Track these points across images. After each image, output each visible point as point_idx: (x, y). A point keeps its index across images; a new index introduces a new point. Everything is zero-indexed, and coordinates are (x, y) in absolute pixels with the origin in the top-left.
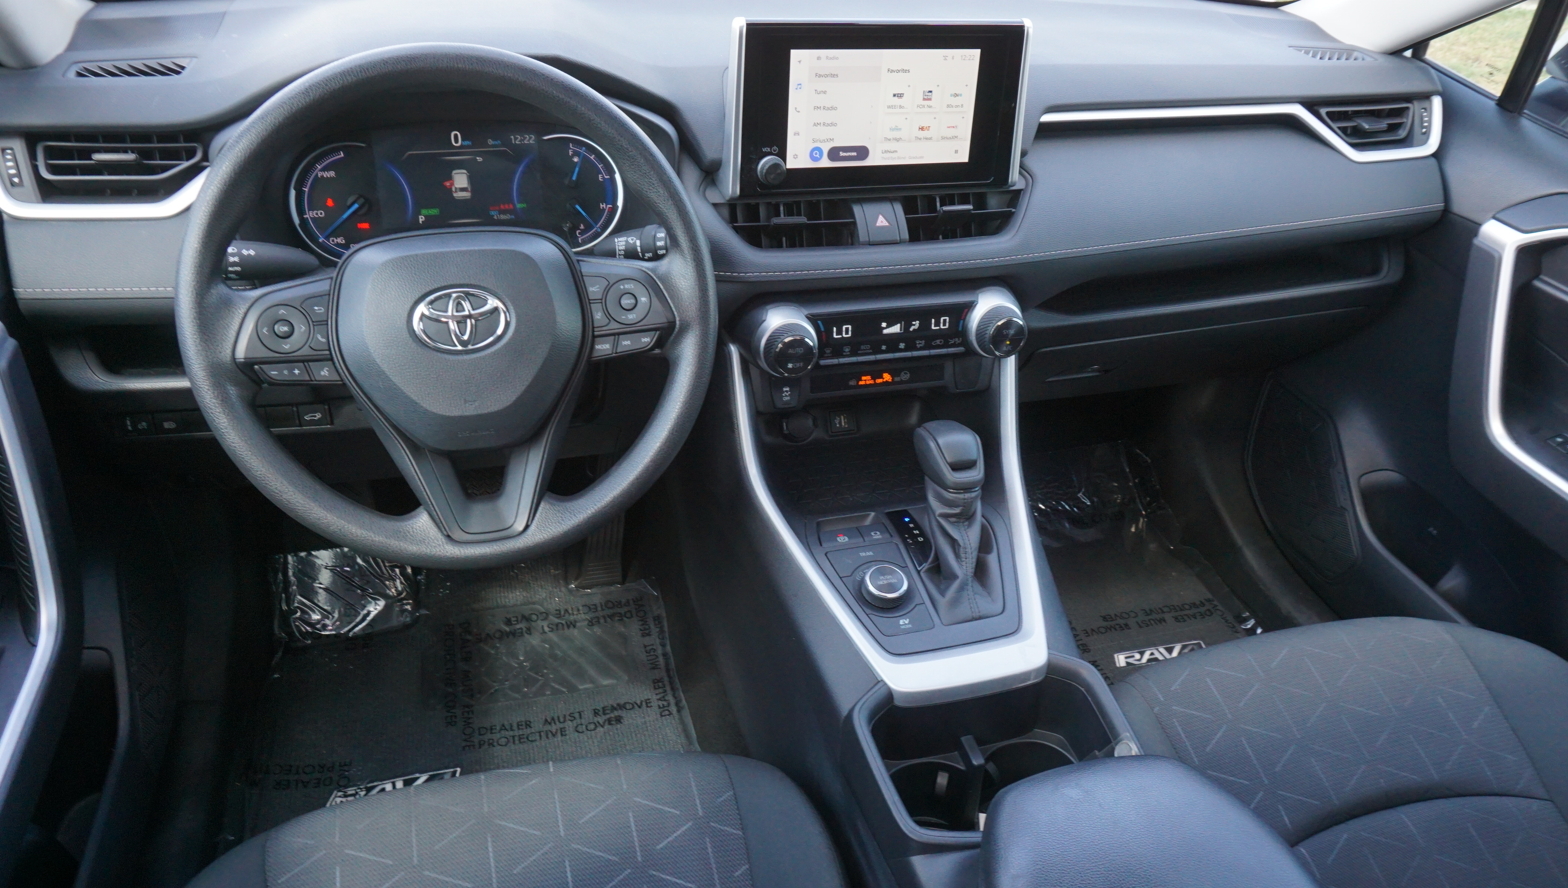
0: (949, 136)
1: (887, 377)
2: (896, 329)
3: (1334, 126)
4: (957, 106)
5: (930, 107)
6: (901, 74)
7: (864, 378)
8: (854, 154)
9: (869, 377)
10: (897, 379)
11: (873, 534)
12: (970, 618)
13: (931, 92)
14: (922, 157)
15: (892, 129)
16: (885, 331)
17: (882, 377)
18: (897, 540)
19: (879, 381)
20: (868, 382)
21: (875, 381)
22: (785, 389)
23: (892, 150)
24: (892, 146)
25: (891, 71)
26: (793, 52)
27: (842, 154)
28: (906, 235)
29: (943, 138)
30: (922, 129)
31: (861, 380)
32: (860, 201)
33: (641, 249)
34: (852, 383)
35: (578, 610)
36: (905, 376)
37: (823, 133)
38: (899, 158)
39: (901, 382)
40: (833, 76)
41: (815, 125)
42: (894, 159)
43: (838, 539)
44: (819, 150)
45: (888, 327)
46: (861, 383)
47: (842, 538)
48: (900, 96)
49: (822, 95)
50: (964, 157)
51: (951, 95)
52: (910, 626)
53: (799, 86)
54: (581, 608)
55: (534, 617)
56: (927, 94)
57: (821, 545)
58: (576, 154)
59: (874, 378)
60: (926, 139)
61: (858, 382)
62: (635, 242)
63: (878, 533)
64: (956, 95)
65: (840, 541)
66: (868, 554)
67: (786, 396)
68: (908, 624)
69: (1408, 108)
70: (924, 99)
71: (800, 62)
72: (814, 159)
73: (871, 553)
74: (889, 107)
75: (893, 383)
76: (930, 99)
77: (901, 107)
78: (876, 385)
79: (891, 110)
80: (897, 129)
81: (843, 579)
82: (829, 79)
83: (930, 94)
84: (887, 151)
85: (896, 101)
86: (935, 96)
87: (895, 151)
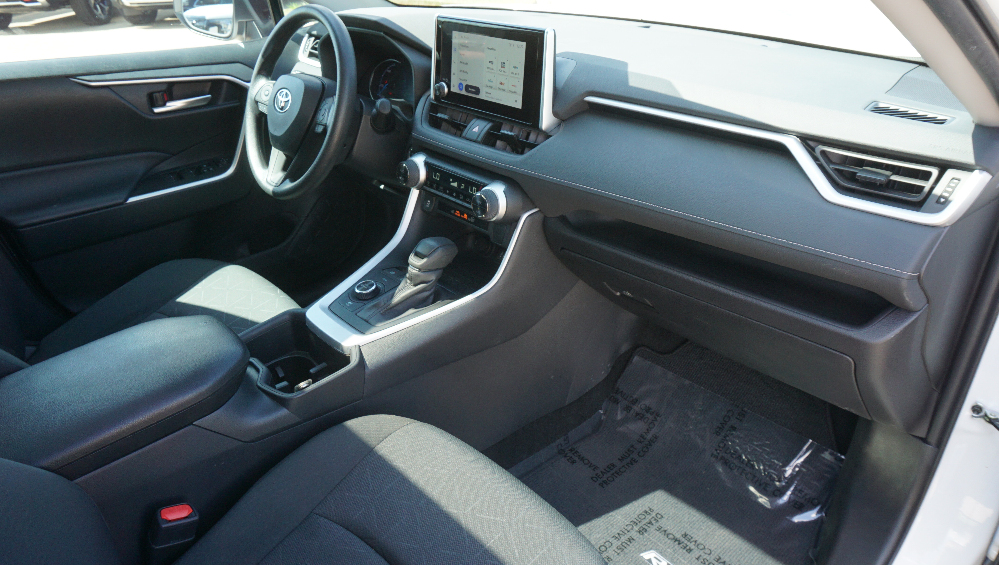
0: (513, 91)
1: (466, 216)
4: (516, 74)
5: (504, 72)
6: (492, 51)
7: (457, 212)
8: (474, 90)
9: (459, 212)
10: (469, 219)
14: (502, 100)
16: (451, 184)
17: (463, 215)
20: (458, 215)
21: (460, 216)
22: (428, 201)
23: (489, 92)
24: (489, 90)
25: (488, 48)
26: (454, 33)
27: (471, 89)
29: (510, 92)
30: (501, 83)
34: (452, 212)
36: (472, 220)
37: (464, 76)
38: (492, 98)
39: (470, 222)
40: (468, 47)
41: (460, 71)
42: (489, 97)
44: (462, 84)
45: (453, 182)
47: (393, 273)
48: (492, 63)
50: (519, 105)
51: (513, 67)
52: (349, 306)
53: (456, 50)
56: (503, 64)
59: (461, 214)
60: (503, 90)
61: (454, 213)
64: (515, 67)
65: (390, 273)
66: (385, 280)
67: (428, 205)
70: (501, 67)
71: (455, 37)
72: (461, 89)
74: (486, 68)
75: (467, 220)
76: (504, 67)
77: (492, 69)
78: (460, 218)
79: (488, 70)
80: (490, 81)
82: (465, 48)
83: (504, 64)
84: (487, 93)
85: (490, 65)
86: (507, 66)
87: (490, 94)
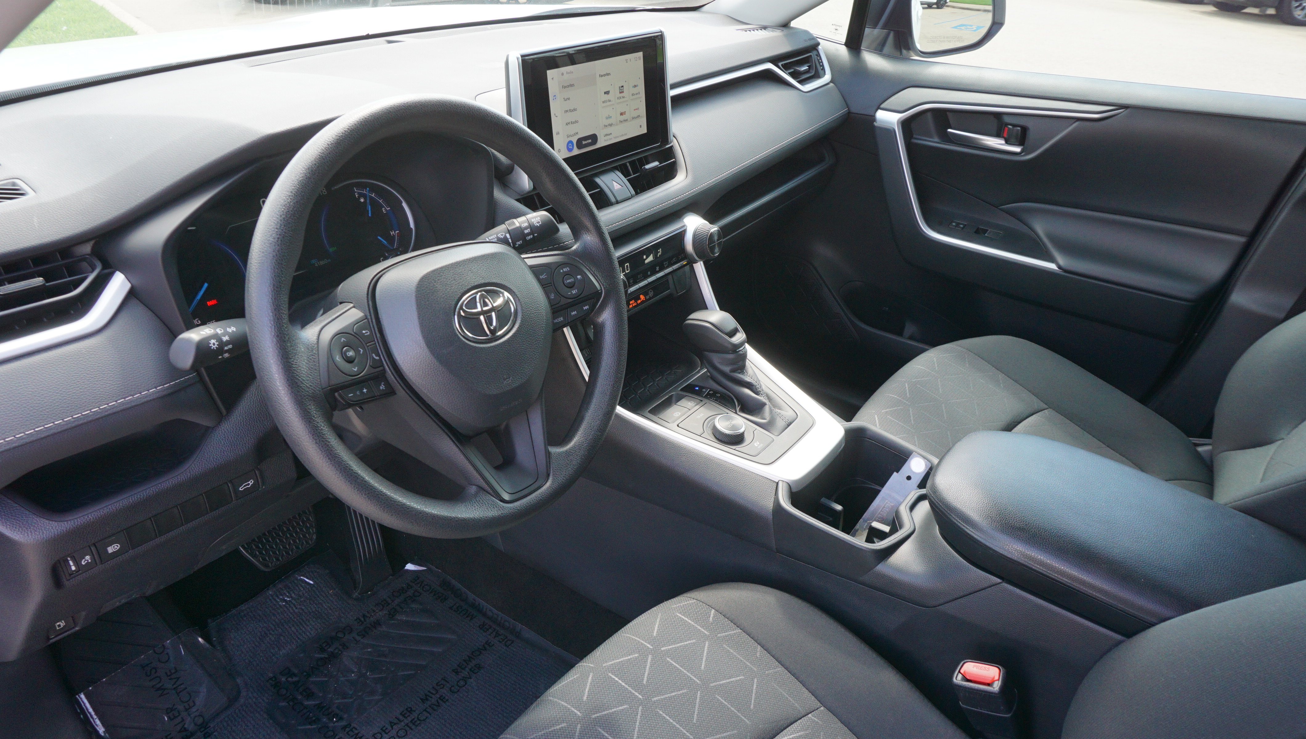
0: (636, 116)
1: (642, 298)
2: (651, 258)
3: (787, 72)
4: (637, 94)
5: (623, 97)
6: (606, 77)
8: (590, 141)
9: (633, 301)
10: (648, 298)
12: (787, 426)
13: (623, 86)
14: (626, 134)
15: (607, 118)
16: (646, 261)
17: (640, 299)
18: (706, 401)
19: (639, 301)
20: (634, 305)
21: (637, 303)
23: (609, 133)
24: (608, 130)
25: (601, 76)
26: (549, 72)
27: (584, 143)
28: (633, 192)
29: (633, 118)
30: (622, 114)
32: (597, 175)
33: (512, 240)
35: (374, 611)
36: (651, 294)
37: (572, 129)
38: (613, 138)
40: (572, 85)
41: (567, 124)
42: (611, 139)
43: (674, 415)
44: (571, 142)
45: (647, 257)
46: (631, 306)
47: (676, 413)
48: (607, 93)
49: (568, 101)
50: (644, 130)
51: (632, 87)
52: (762, 445)
53: (555, 97)
54: (374, 609)
55: (340, 635)
56: (621, 88)
57: (669, 423)
58: (361, 195)
59: (636, 301)
60: (625, 121)
62: (505, 236)
63: (691, 401)
64: (636, 86)
65: (676, 416)
66: (701, 415)
68: (760, 444)
69: (811, 56)
70: (620, 93)
71: (553, 79)
72: (570, 150)
74: (603, 102)
75: (646, 300)
76: (623, 92)
77: (610, 101)
78: (638, 306)
79: (605, 104)
80: (609, 117)
81: (701, 436)
82: (570, 88)
84: (607, 135)
85: (606, 97)
86: (625, 89)
87: (611, 134)
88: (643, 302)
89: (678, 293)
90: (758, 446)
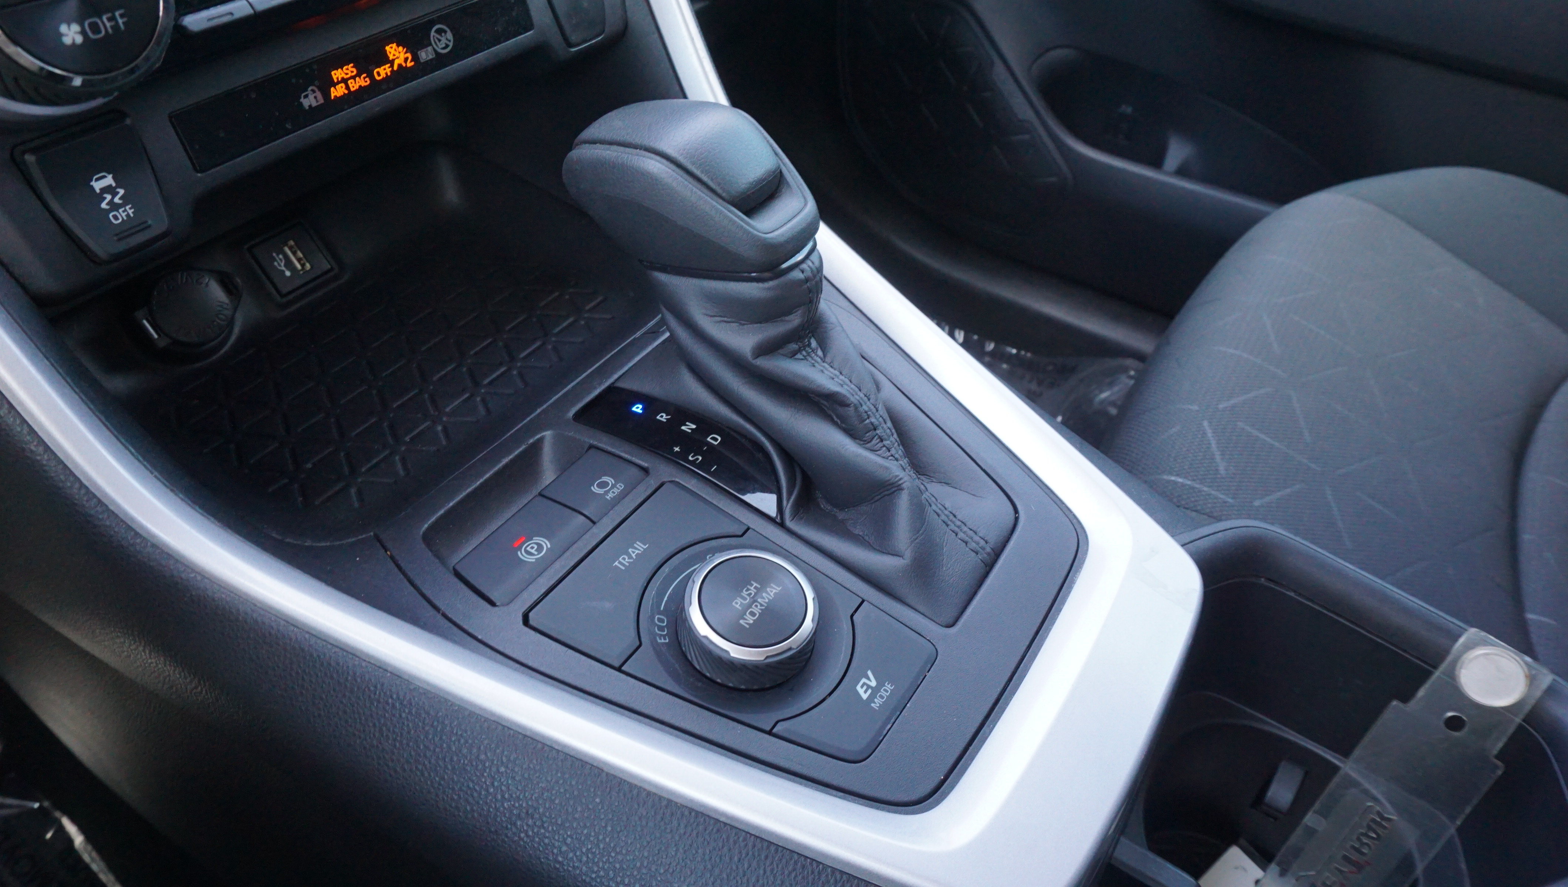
1: (397, 54)
7: (337, 74)
9: (349, 70)
10: (425, 55)
11: (595, 489)
12: (982, 569)
17: (384, 59)
18: (664, 471)
19: (383, 72)
20: (354, 86)
21: (371, 76)
22: (97, 185)
31: (334, 85)
34: (311, 100)
39: (440, 61)
43: (522, 555)
46: (335, 91)
47: (531, 546)
52: (885, 687)
57: (492, 604)
59: (365, 67)
61: (326, 94)
63: (610, 480)
65: (531, 559)
66: (633, 553)
67: (114, 207)
68: (880, 685)
73: (640, 547)
75: (421, 69)
78: (376, 87)
81: (623, 668)
88: (401, 76)
89: (570, 45)
90: (871, 698)
